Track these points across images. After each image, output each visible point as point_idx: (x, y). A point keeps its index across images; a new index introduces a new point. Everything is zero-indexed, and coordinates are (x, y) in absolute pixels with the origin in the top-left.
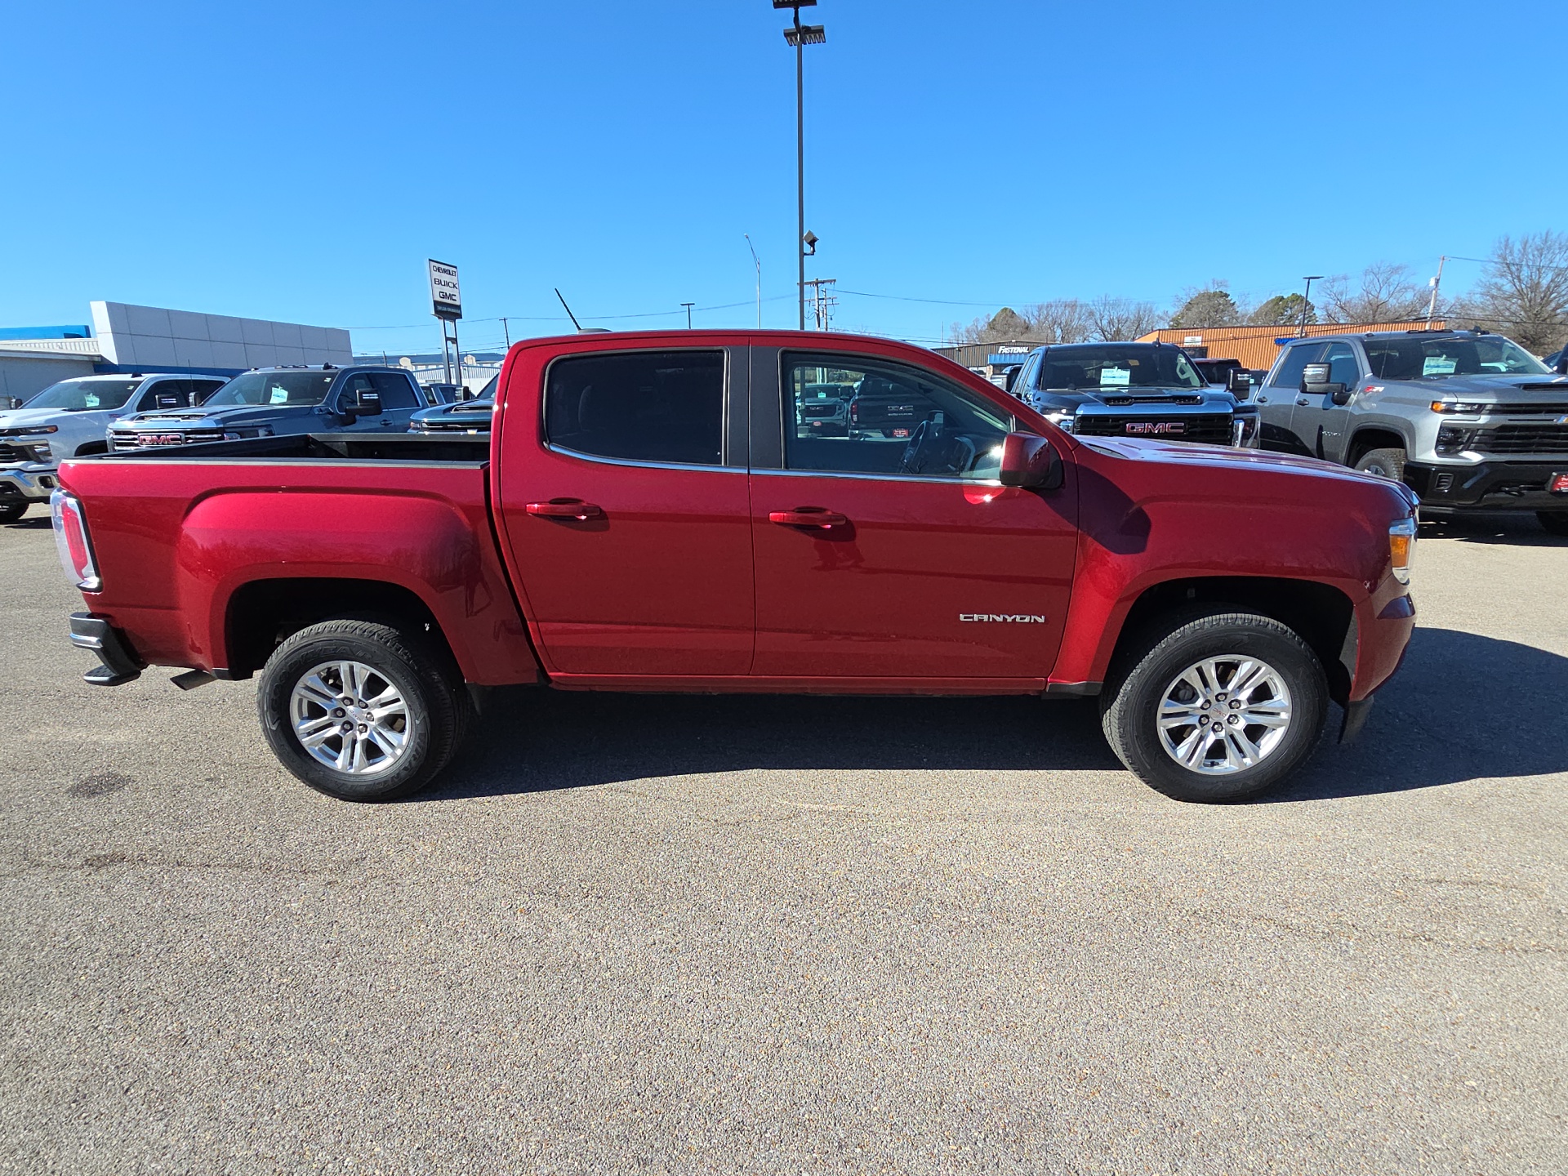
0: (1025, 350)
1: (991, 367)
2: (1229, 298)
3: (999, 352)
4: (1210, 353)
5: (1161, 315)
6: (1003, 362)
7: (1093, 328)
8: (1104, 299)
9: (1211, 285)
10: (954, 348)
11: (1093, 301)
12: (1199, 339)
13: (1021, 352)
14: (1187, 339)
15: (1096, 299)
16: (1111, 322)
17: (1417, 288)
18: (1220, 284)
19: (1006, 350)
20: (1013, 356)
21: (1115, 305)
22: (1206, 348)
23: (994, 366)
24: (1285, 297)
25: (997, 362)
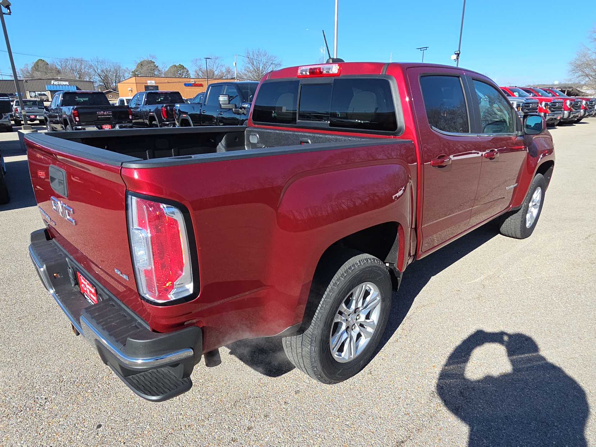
0: (67, 83)
1: (49, 92)
2: (155, 64)
3: (52, 84)
4: (159, 88)
5: (125, 69)
6: (55, 89)
7: (93, 73)
8: (96, 59)
9: (149, 57)
10: (23, 80)
11: (91, 59)
12: (153, 82)
13: (65, 84)
14: (149, 82)
15: (92, 59)
16: (102, 71)
17: (226, 66)
18: (153, 57)
19: (56, 83)
20: (61, 86)
21: (103, 62)
22: (157, 87)
23: (51, 91)
24: (177, 65)
25: (52, 89)
